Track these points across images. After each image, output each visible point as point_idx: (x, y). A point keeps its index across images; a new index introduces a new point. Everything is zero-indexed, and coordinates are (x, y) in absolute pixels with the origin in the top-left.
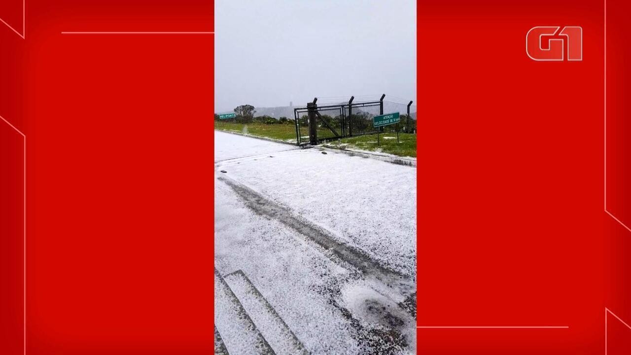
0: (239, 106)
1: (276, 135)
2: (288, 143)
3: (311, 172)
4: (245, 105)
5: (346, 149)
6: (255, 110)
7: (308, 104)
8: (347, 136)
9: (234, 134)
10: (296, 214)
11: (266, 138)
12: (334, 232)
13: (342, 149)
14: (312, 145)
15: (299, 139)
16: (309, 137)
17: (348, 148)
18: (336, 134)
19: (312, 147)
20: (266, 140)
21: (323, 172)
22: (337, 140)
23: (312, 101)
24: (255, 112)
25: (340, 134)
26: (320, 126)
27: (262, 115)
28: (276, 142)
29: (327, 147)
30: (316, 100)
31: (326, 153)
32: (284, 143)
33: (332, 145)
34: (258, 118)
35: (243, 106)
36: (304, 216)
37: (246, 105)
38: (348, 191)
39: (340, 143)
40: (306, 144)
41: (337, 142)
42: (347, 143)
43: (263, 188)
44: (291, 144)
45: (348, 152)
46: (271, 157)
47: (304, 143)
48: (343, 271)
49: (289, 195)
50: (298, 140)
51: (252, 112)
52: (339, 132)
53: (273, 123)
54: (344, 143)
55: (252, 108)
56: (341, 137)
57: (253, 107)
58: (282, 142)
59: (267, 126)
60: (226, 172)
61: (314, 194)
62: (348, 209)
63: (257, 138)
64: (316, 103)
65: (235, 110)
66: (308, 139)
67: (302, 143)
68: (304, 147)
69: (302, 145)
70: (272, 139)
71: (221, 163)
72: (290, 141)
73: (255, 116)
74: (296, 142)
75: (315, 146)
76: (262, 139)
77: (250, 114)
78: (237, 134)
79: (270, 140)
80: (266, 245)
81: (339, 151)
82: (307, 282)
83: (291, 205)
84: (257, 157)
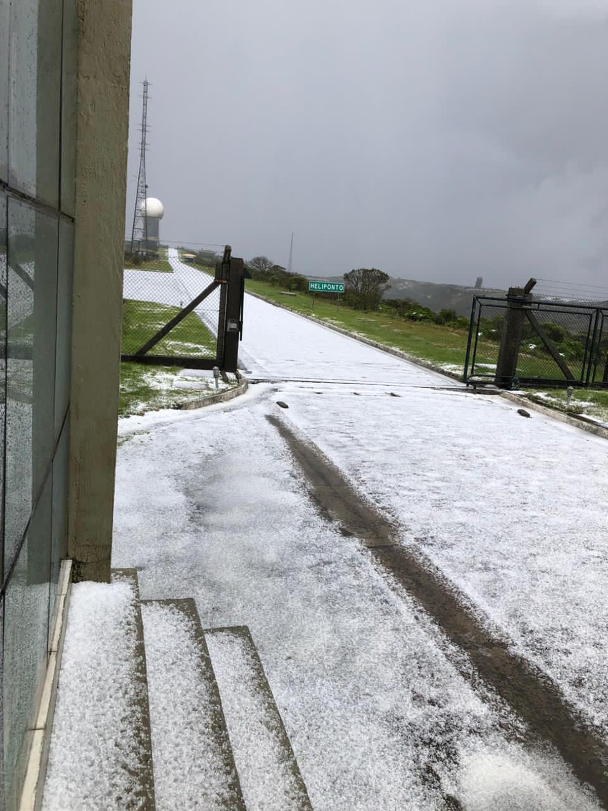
0: (356, 269)
1: (418, 349)
2: (443, 372)
3: (473, 450)
4: (370, 268)
5: (584, 415)
6: (389, 282)
7: (510, 289)
8: (595, 386)
9: (330, 327)
10: (408, 540)
11: (397, 350)
12: (489, 609)
13: (574, 414)
14: (500, 387)
15: (470, 367)
16: (494, 366)
17: (589, 413)
18: (567, 372)
19: (498, 393)
20: (395, 353)
21: (506, 458)
22: (565, 388)
23: (522, 285)
24: (389, 287)
25: (577, 376)
26: (533, 347)
27: (402, 298)
28: (415, 362)
29: (536, 400)
30: (532, 283)
31: (527, 415)
32: (432, 369)
33: (549, 398)
34: (393, 304)
35: (365, 271)
36: (425, 550)
37: (373, 270)
38: (555, 520)
39: (572, 397)
40: (483, 383)
41: (564, 392)
42: (591, 401)
43: (355, 460)
44: (449, 375)
45: (585, 423)
46: (393, 395)
47: (480, 379)
48: (482, 710)
49: (406, 492)
50: (466, 371)
51: (382, 286)
52: (575, 370)
53: (421, 319)
54: (584, 400)
55: (383, 277)
56: (579, 385)
57: (386, 276)
58: (428, 367)
59: (408, 324)
60: (286, 407)
61: (468, 504)
62: (541, 562)
63: (376, 346)
64: (531, 292)
65: (347, 277)
66: (492, 370)
67: (476, 378)
68: (476, 388)
69: (474, 383)
70: (407, 355)
71: (283, 384)
72: (447, 367)
73: (388, 295)
74: (460, 373)
75: (507, 392)
76: (387, 351)
77: (377, 290)
78: (335, 329)
79: (402, 357)
80: (319, 590)
81: (564, 416)
82: (385, 703)
83: (404, 516)
84: (362, 389)
